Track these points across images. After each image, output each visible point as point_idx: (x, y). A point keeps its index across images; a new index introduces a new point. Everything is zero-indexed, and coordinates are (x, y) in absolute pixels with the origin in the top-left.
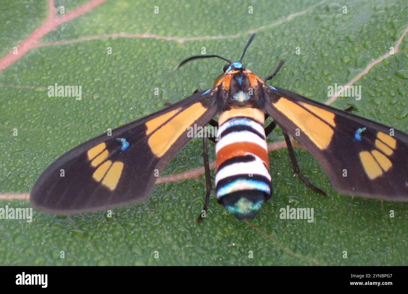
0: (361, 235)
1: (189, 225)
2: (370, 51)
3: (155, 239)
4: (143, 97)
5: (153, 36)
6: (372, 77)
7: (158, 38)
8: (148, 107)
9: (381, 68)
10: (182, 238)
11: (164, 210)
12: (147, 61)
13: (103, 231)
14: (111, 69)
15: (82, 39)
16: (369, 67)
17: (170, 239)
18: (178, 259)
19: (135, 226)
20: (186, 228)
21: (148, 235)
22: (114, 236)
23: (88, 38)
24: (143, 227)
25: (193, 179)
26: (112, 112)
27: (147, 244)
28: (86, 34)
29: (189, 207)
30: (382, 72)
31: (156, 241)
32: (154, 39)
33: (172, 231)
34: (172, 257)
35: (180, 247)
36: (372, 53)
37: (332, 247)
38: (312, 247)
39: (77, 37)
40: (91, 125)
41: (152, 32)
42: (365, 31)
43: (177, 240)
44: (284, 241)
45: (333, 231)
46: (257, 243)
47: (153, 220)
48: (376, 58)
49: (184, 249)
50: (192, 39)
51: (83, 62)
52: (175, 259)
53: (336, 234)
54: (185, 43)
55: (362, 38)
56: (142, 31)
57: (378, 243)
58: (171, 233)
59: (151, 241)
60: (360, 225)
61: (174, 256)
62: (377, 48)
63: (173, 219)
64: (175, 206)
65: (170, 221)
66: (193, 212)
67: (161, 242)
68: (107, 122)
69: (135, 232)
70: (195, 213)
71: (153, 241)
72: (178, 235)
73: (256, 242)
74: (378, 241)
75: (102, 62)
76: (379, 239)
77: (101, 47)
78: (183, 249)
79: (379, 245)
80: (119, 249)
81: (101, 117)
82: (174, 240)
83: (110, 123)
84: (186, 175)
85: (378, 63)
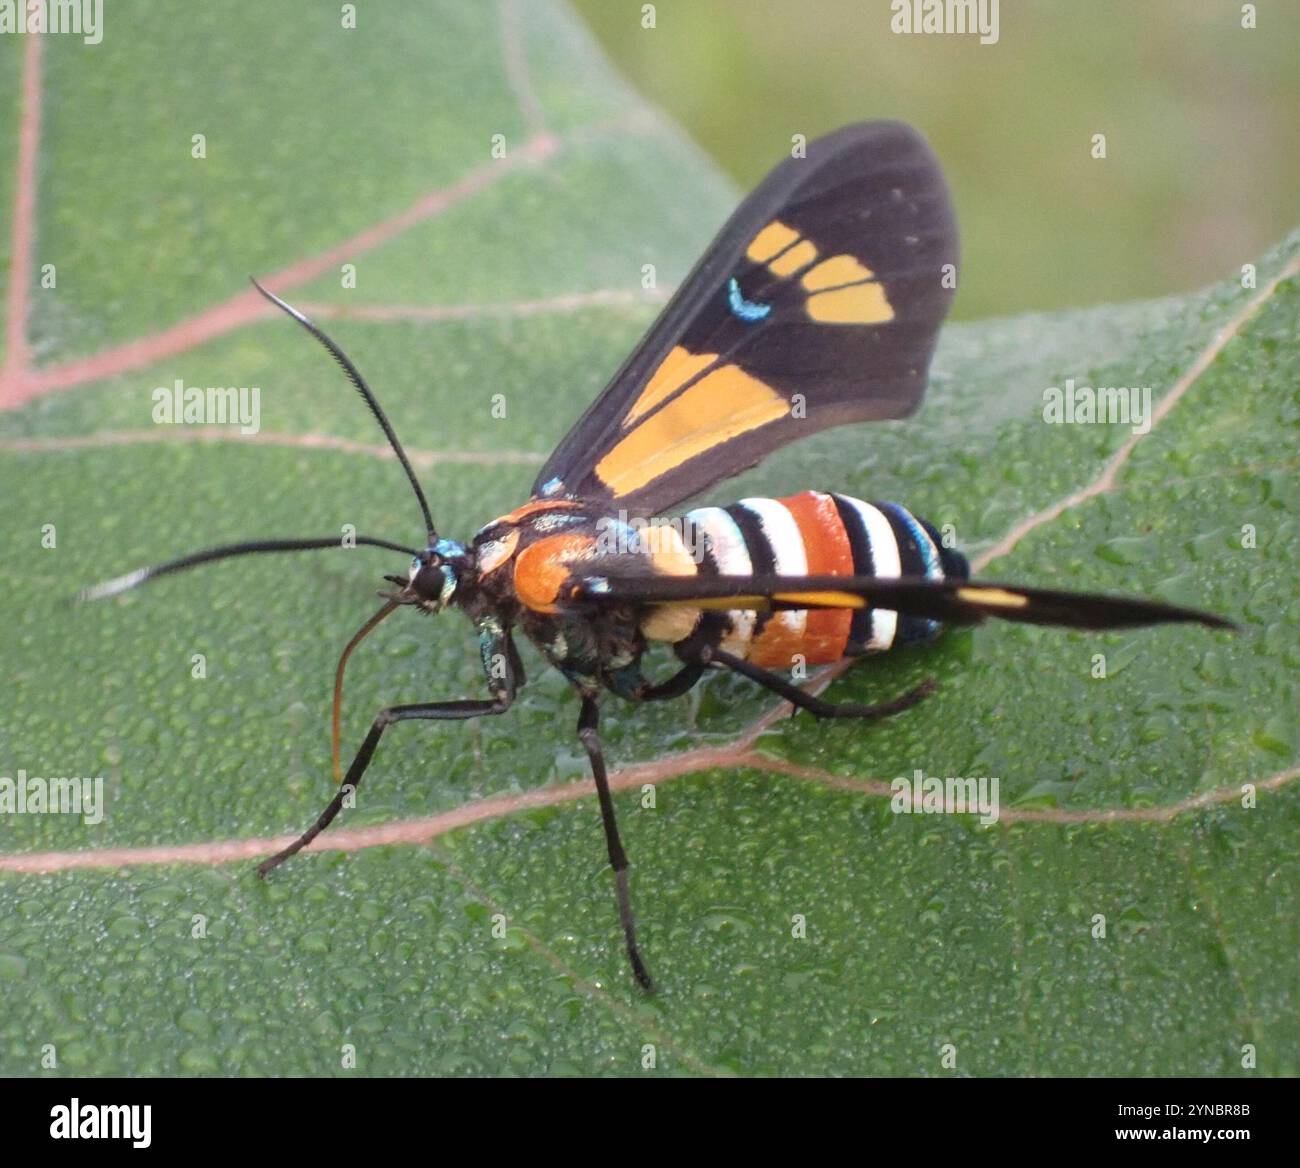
0: (938, 1026)
1: (380, 969)
2: (1025, 491)
3: (261, 999)
4: (279, 608)
5: (337, 442)
6: (1021, 563)
7: (350, 447)
8: (292, 635)
9: (1054, 536)
10: (352, 1004)
11: (303, 925)
12: (305, 510)
13: (91, 964)
14: (186, 527)
15: (105, 437)
16: (1017, 533)
17: (308, 1003)
18: (328, 1060)
19: (198, 959)
20: (369, 978)
21: (238, 985)
22: (125, 980)
23: (124, 438)
24: (226, 963)
25: (411, 847)
26: (173, 646)
27: (230, 1011)
28: (119, 426)
29: (387, 922)
30: (1056, 547)
31: (263, 1004)
32: (338, 452)
33: (320, 984)
34: (308, 1052)
35: (341, 1028)
36: (1030, 494)
37: (839, 1059)
38: (774, 1053)
39: (88, 431)
40: (100, 678)
41: (335, 432)
42: (1016, 437)
43: (332, 1007)
44: (685, 1035)
45: (851, 1013)
46: (596, 1034)
47: (262, 947)
48: (1042, 507)
49: (353, 1033)
50: (464, 457)
51: (100, 501)
52: (317, 1058)
53: (857, 1021)
54: (438, 469)
55: (1006, 454)
56: (303, 424)
57: (992, 1052)
58: (315, 988)
59: (247, 1002)
60: (938, 997)
61: (315, 1048)
62: (1048, 480)
63: (330, 950)
64: (342, 915)
65: (317, 956)
66: (397, 936)
67: (278, 1006)
68: (151, 671)
69: (197, 975)
70: (402, 939)
71: (253, 1003)
72: (339, 996)
73: (592, 1032)
74: (992, 1046)
75: (158, 505)
76: (996, 1042)
77: (163, 464)
78: (348, 1031)
79: (995, 1058)
80: (138, 1015)
81: (136, 657)
82: (323, 1007)
83: (160, 673)
84: (391, 834)
85: (1046, 524)
